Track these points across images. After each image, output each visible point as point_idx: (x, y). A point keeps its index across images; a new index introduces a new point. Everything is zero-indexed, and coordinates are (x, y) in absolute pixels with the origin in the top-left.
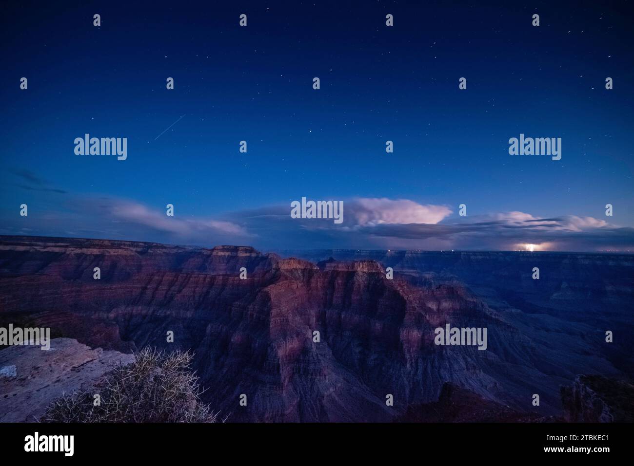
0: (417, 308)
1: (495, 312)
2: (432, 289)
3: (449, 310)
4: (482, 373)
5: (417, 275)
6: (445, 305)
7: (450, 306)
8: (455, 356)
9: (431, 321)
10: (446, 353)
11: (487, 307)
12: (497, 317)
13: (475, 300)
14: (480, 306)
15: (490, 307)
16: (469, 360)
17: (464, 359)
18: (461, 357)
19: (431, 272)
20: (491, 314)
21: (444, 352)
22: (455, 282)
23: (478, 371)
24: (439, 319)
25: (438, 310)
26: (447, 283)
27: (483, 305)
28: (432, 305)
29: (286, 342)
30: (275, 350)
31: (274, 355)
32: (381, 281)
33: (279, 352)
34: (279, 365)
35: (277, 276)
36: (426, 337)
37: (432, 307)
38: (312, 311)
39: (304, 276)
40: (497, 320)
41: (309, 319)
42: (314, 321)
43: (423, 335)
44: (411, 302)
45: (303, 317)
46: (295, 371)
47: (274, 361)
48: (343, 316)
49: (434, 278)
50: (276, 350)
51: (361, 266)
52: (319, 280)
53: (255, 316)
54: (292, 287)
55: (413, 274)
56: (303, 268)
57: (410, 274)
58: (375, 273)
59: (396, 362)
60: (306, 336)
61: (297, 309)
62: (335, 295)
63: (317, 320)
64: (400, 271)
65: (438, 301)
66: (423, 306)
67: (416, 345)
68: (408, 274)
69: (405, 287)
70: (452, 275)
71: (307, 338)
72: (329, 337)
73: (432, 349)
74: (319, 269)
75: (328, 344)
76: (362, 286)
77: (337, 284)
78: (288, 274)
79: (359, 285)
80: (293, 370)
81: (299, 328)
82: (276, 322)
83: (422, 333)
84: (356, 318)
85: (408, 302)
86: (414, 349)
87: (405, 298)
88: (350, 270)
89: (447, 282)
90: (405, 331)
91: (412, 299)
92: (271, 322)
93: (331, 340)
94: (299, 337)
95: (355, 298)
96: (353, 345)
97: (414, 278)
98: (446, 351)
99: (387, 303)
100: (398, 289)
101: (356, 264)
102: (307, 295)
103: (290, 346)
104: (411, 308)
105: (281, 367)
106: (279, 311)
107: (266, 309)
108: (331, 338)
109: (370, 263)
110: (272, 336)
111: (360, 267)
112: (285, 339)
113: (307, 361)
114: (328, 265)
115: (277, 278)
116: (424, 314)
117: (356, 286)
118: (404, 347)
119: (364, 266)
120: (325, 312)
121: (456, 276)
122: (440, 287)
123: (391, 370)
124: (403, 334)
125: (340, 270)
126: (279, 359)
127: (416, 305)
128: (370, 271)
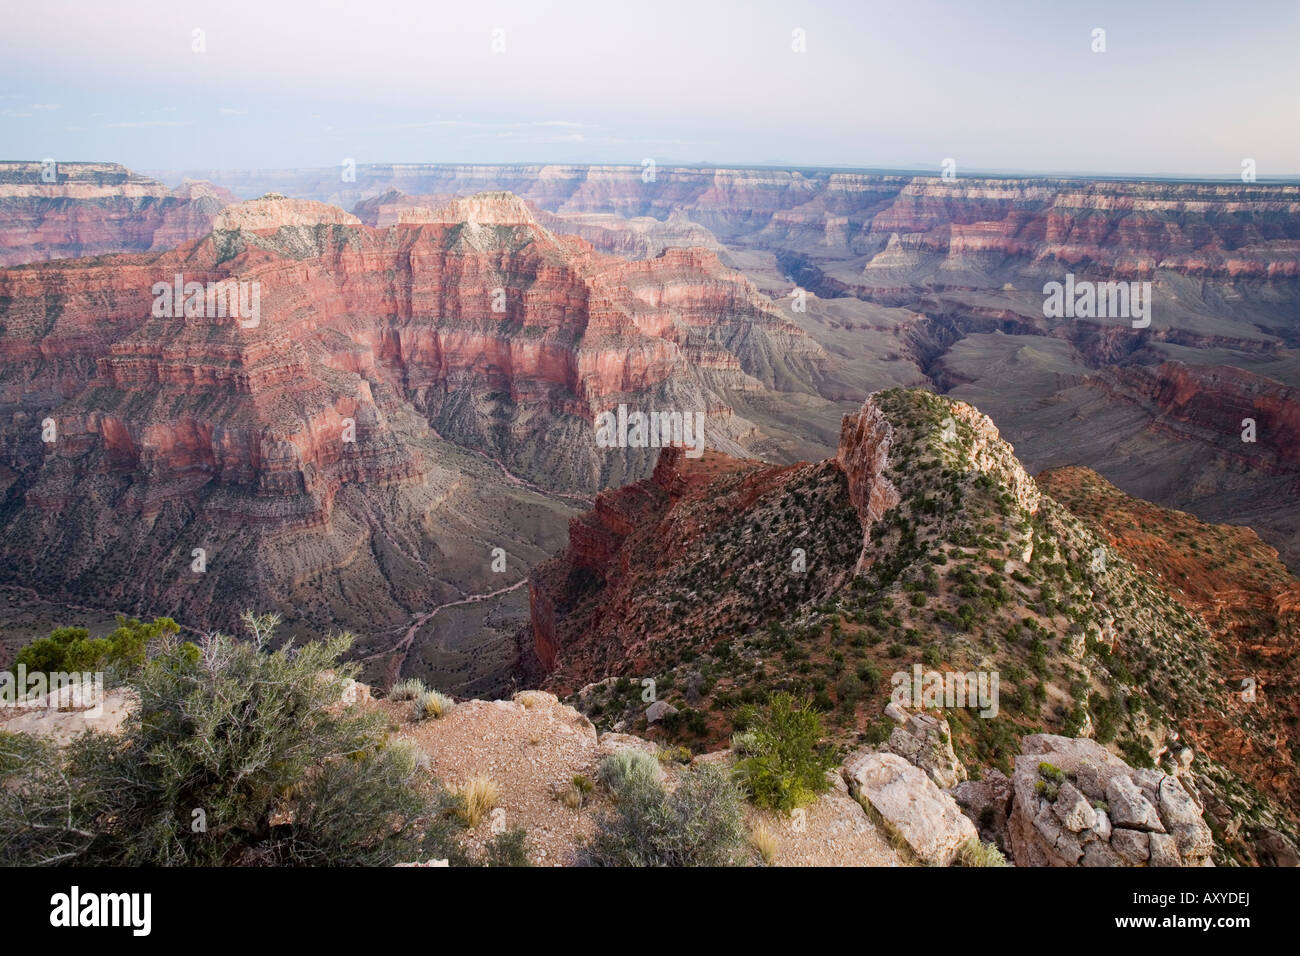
0: (614, 303)
1: (768, 299)
2: (648, 257)
3: (681, 302)
4: (733, 415)
5: (615, 227)
6: (676, 291)
7: (685, 293)
8: (688, 392)
9: (644, 329)
10: (672, 390)
11: (755, 291)
12: (770, 310)
13: (734, 279)
14: (743, 289)
15: (760, 291)
16: (713, 395)
17: (704, 395)
18: (698, 395)
19: (647, 219)
20: (761, 305)
21: (668, 387)
22: (697, 239)
23: (726, 414)
24: (659, 324)
25: (659, 303)
26: (680, 243)
27: (747, 290)
28: (647, 295)
29: (306, 420)
30: (280, 443)
31: (282, 455)
32: (530, 246)
33: (293, 444)
34: (301, 475)
35: (236, 254)
36: (632, 363)
37: (646, 300)
38: (360, 336)
39: (320, 245)
40: (770, 316)
41: (356, 357)
42: (373, 359)
43: (627, 359)
44: (601, 292)
45: (340, 353)
46: (345, 479)
47: (284, 468)
48: (443, 339)
49: (651, 233)
50: (284, 443)
51: (477, 209)
52: (365, 253)
53: (197, 373)
54: (291, 280)
55: (607, 226)
56: (312, 223)
57: (599, 223)
58: (512, 226)
59: (572, 420)
60: (358, 398)
61: (319, 336)
62: (418, 288)
63: (381, 357)
64: (576, 219)
65: (659, 283)
66: (627, 298)
67: (612, 382)
68: (593, 224)
69: (587, 257)
70: (691, 225)
71: (361, 401)
72: (416, 391)
73: (644, 385)
74: (360, 222)
75: (417, 407)
76: (484, 262)
77: (416, 261)
78: (270, 245)
79: (475, 259)
80: (341, 477)
81: (334, 382)
82: (265, 378)
83: (623, 355)
84: (475, 339)
85: (592, 290)
86: (609, 390)
87: (588, 282)
88: (449, 221)
89: (681, 239)
90: (589, 355)
91: (603, 284)
92: (253, 380)
93: (422, 398)
94: (340, 402)
95: (469, 292)
96: (476, 400)
97: (606, 233)
98: (672, 386)
99: (547, 298)
100: (572, 261)
101: (464, 204)
102: (340, 297)
103: (319, 429)
104: (602, 305)
105: (307, 478)
106: (268, 347)
107: (226, 348)
108: (421, 394)
109: (500, 199)
110: (263, 414)
111: (472, 210)
112: (301, 413)
113: (371, 454)
114: (385, 209)
115: (239, 258)
116: (627, 314)
117: (468, 262)
118: (588, 389)
119: (485, 209)
120: (397, 336)
121: (700, 227)
122: (664, 254)
123: (563, 437)
124: (585, 363)
125: (421, 222)
126: (298, 461)
127: (611, 298)
128: (502, 221)
